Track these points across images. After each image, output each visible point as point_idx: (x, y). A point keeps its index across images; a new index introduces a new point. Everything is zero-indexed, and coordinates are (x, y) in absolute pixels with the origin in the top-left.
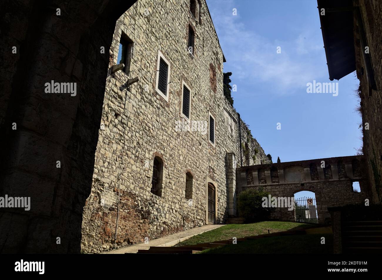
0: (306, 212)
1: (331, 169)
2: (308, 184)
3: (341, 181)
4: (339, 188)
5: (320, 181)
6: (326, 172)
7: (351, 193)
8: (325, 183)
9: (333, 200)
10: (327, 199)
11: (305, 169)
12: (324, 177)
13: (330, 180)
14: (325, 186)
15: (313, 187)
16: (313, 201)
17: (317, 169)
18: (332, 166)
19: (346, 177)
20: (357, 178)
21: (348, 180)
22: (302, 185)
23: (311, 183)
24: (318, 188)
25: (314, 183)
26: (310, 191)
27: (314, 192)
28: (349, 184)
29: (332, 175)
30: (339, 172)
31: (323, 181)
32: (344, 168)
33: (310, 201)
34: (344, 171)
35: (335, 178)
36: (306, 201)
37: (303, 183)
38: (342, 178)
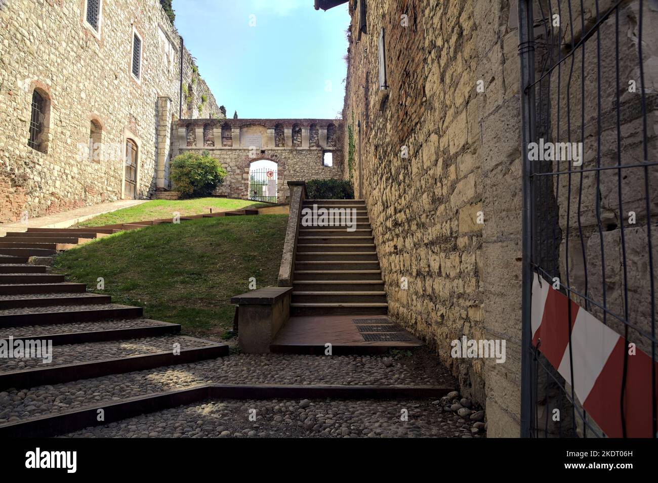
0: (264, 188)
1: (301, 134)
2: (270, 152)
3: (310, 150)
4: (308, 159)
5: (285, 148)
6: (295, 138)
7: (321, 167)
8: (291, 151)
9: (298, 174)
10: (292, 172)
11: (269, 131)
12: (291, 144)
13: (299, 148)
14: (291, 156)
15: (276, 156)
16: (274, 174)
17: (283, 133)
18: (303, 130)
19: (318, 146)
20: (331, 148)
21: (319, 150)
22: (263, 152)
23: (274, 150)
24: (283, 157)
25: (278, 150)
26: (272, 160)
27: (277, 162)
28: (320, 155)
29: (301, 142)
30: (311, 138)
31: (290, 148)
32: (317, 134)
33: (271, 174)
34: (316, 138)
35: (305, 146)
36: (265, 174)
37: (263, 149)
38: (313, 146)
